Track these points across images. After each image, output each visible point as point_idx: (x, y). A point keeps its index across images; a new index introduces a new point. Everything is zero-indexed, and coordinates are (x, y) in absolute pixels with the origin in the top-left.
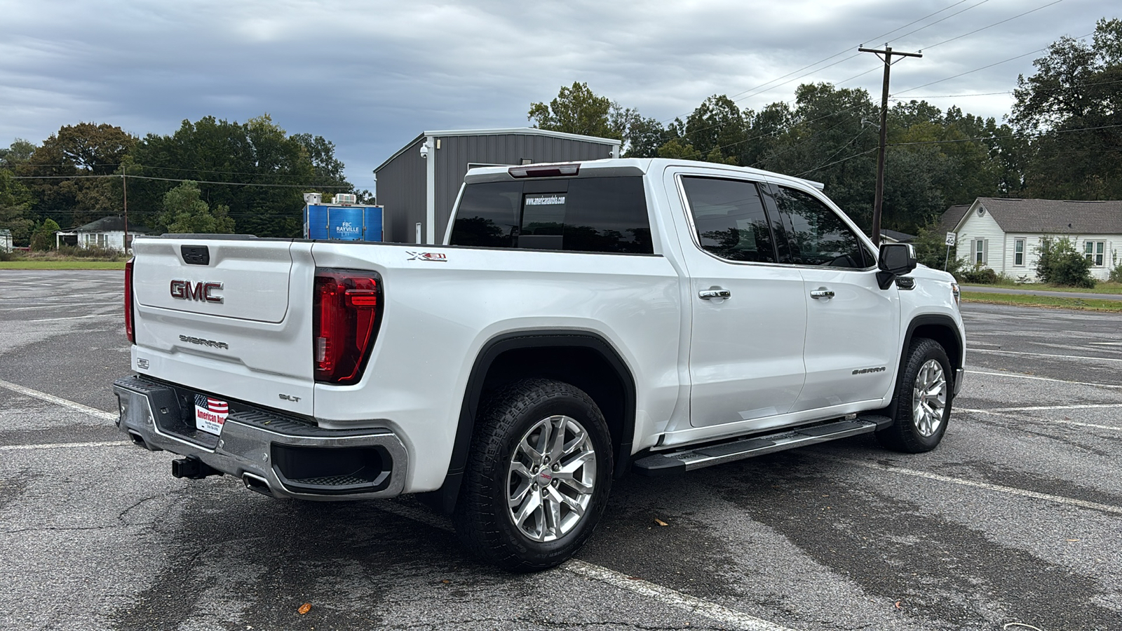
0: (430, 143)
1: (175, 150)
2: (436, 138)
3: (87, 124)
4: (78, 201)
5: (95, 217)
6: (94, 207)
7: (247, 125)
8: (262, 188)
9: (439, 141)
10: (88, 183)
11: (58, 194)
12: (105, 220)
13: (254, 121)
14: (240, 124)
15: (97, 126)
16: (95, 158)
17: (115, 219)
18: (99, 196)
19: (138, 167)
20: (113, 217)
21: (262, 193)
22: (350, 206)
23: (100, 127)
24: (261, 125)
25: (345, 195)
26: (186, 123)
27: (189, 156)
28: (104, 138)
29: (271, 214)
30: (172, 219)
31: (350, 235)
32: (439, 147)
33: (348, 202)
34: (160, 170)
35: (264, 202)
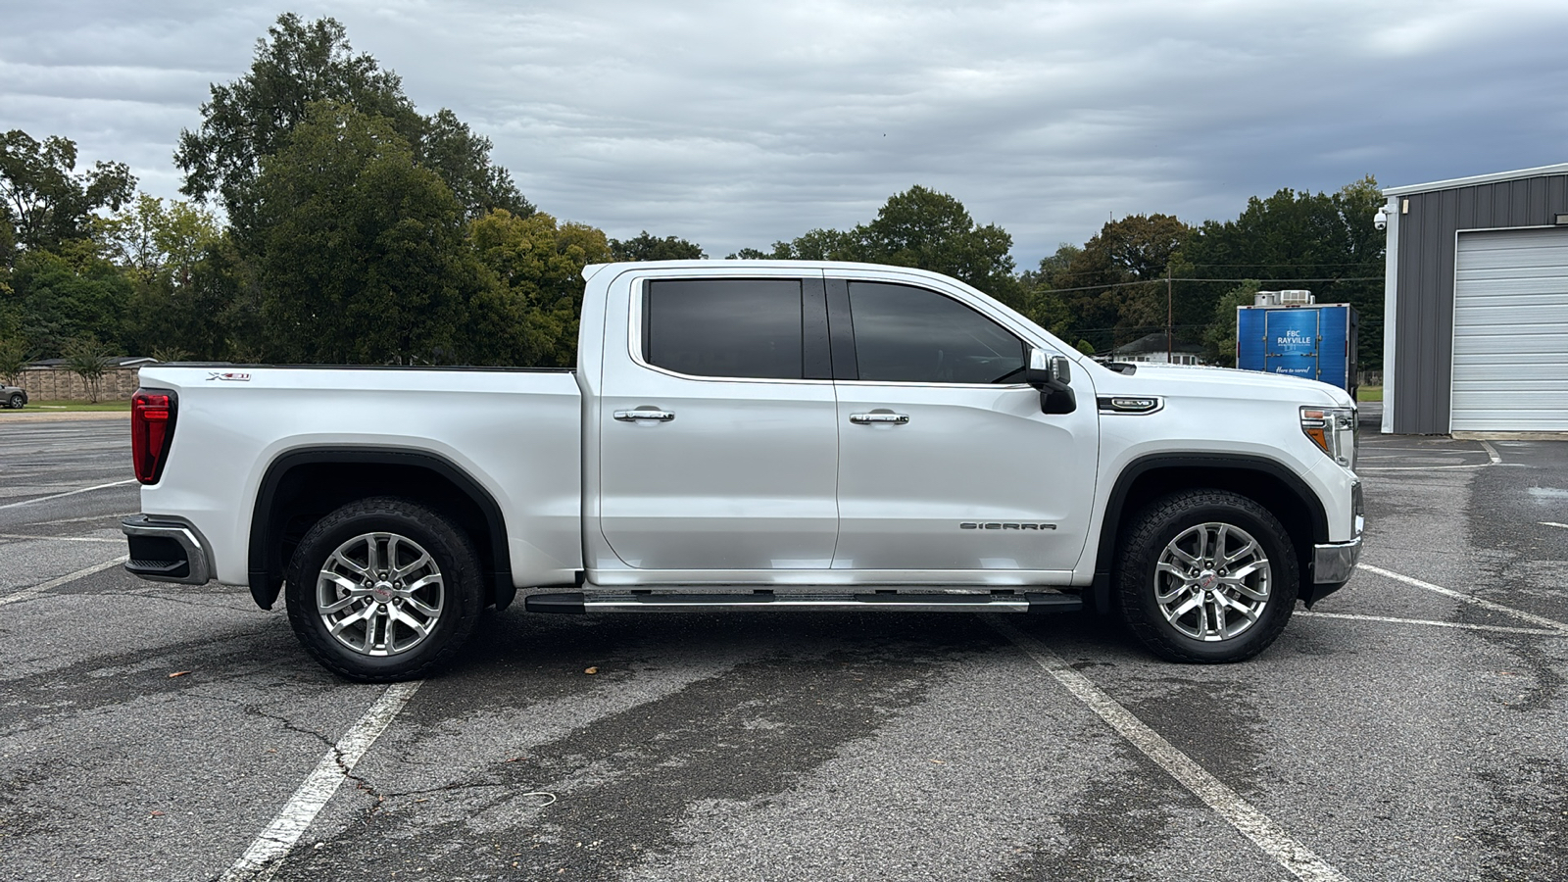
0: (1392, 206)
1: (1238, 240)
2: (1402, 198)
3: (1135, 217)
4: (1121, 316)
5: (1139, 335)
6: (1137, 323)
7: (1338, 195)
8: (1357, 283)
9: (1406, 202)
10: (1133, 292)
11: (1099, 308)
12: (1147, 338)
13: (1350, 188)
14: (1329, 195)
15: (1148, 218)
16: (1143, 260)
17: (1160, 337)
18: (1143, 309)
19: (1189, 266)
20: (1158, 335)
21: (1355, 291)
22: (1298, 308)
23: (1151, 219)
24: (1360, 192)
25: (1292, 291)
26: (1254, 202)
27: (1255, 246)
28: (1154, 232)
29: (1370, 320)
30: (1225, 333)
31: (1298, 349)
32: (1405, 211)
33: (1296, 302)
34: (1217, 270)
35: (1360, 303)
